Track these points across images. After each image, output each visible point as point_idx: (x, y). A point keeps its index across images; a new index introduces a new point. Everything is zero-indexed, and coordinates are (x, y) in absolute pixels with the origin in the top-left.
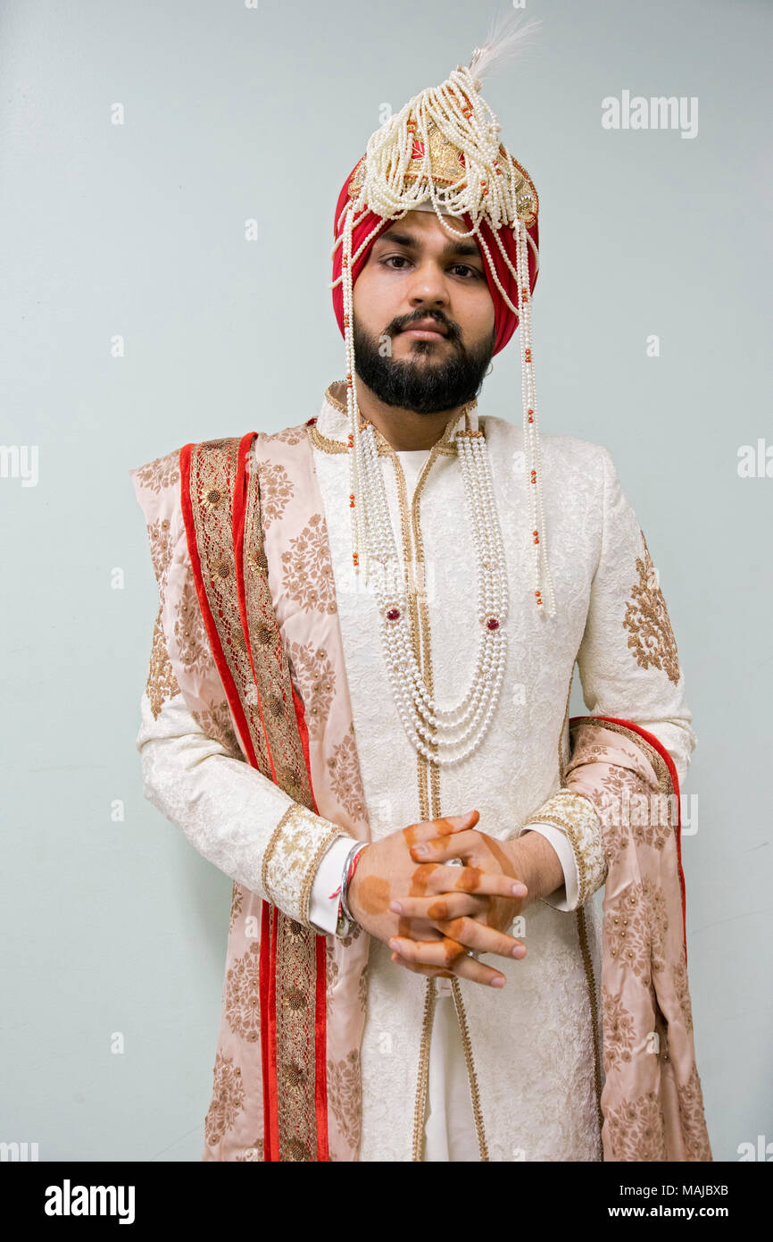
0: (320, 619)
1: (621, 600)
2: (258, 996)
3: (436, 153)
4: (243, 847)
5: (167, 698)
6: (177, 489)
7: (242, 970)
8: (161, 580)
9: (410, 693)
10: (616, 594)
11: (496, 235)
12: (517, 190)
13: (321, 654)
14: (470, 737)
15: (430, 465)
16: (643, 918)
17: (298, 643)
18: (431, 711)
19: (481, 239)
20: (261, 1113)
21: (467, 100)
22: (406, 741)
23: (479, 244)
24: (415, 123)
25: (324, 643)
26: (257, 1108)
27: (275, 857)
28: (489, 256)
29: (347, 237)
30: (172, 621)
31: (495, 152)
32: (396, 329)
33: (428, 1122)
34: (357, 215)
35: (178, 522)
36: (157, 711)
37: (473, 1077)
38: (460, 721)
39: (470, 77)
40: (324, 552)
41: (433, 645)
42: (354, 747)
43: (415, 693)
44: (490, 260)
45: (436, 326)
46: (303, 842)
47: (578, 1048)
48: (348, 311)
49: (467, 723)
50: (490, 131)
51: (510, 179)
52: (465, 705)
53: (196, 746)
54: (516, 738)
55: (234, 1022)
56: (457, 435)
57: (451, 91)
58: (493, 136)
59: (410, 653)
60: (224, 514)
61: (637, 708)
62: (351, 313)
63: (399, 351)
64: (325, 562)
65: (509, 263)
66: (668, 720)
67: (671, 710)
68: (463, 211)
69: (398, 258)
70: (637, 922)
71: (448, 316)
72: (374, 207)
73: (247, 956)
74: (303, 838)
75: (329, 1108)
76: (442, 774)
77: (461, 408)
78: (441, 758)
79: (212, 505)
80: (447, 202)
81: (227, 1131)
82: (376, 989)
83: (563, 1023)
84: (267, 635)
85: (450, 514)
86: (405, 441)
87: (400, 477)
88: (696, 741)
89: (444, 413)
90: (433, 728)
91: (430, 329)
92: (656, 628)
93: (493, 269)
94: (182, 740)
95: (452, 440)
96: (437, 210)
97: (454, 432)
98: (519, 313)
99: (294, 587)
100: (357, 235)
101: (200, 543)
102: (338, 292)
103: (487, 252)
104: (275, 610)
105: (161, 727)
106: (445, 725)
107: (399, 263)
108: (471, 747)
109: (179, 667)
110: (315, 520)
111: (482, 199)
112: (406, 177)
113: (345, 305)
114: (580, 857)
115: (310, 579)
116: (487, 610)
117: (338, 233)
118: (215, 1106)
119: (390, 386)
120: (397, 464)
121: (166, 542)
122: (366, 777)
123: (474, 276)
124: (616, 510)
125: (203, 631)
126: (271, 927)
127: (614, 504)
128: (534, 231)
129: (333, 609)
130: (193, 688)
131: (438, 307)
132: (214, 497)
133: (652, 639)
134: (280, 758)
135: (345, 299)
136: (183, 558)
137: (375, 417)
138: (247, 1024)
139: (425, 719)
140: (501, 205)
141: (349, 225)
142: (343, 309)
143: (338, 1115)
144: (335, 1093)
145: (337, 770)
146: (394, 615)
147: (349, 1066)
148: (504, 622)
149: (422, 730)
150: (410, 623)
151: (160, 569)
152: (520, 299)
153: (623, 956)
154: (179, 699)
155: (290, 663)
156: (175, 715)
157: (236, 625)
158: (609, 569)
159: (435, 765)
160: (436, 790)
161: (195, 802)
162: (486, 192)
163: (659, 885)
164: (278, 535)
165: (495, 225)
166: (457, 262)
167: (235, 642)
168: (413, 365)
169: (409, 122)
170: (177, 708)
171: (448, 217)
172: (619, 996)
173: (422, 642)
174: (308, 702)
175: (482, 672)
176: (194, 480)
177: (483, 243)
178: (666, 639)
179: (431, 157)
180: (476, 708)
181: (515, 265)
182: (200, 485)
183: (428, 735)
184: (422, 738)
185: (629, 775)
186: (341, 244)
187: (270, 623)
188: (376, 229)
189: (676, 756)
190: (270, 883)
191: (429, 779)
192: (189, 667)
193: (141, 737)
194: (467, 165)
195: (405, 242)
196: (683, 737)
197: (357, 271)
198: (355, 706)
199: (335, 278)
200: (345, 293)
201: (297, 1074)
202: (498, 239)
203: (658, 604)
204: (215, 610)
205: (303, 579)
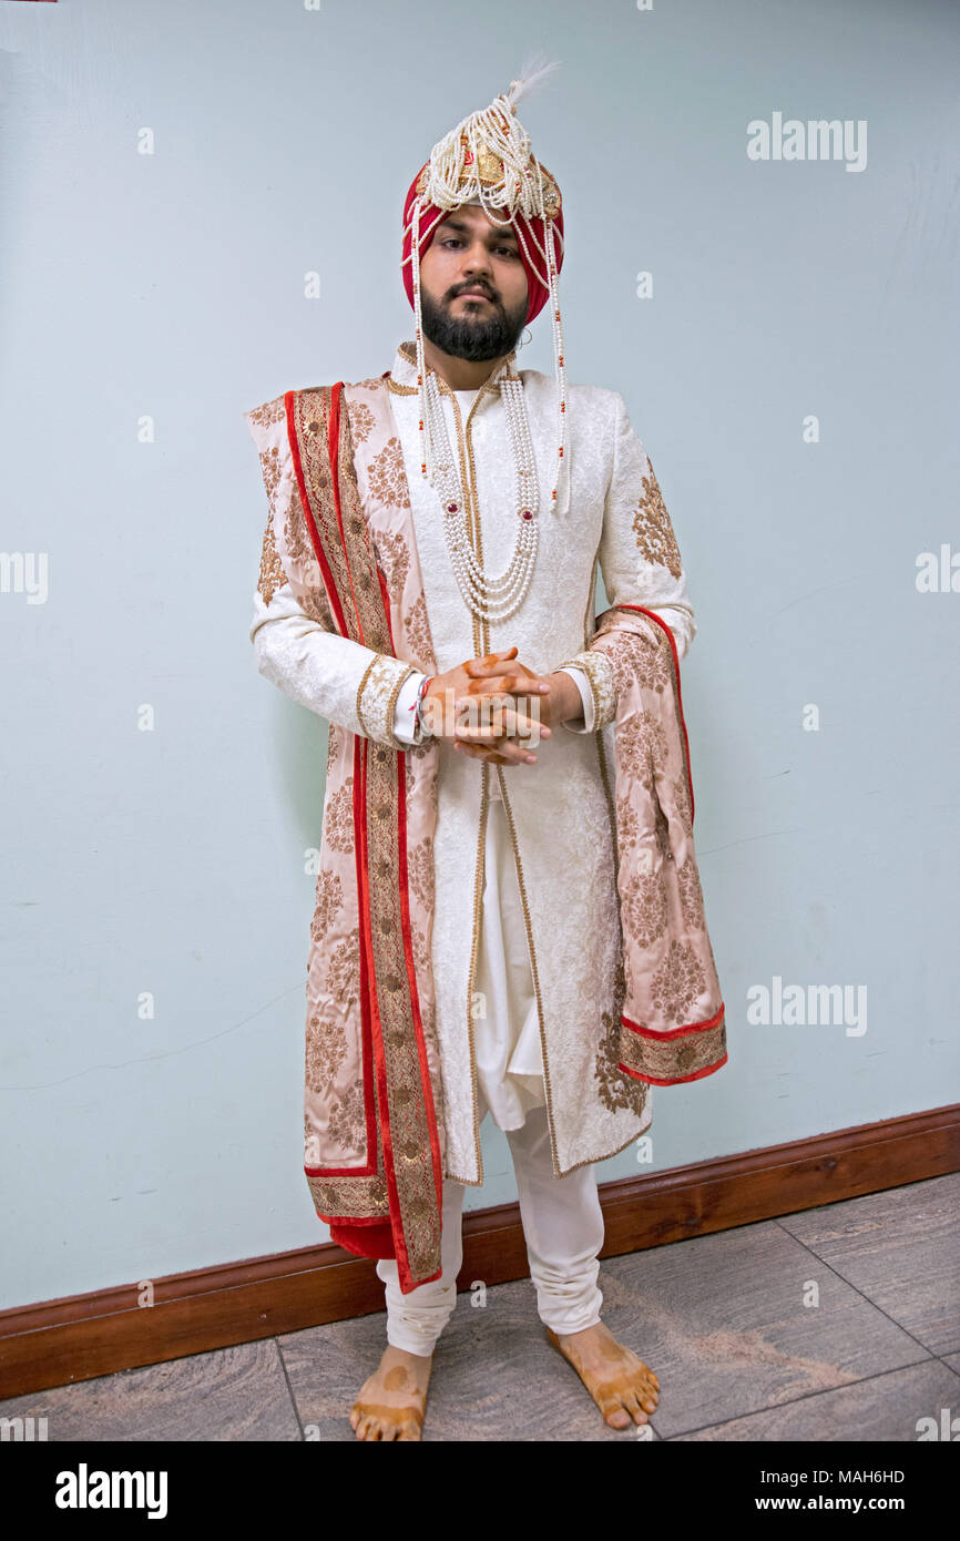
0: (397, 513)
1: (630, 508)
2: (352, 817)
3: (482, 161)
4: (341, 688)
5: (277, 588)
6: (284, 424)
7: (338, 801)
8: (271, 495)
9: (466, 566)
10: (626, 504)
11: (528, 224)
12: (544, 190)
13: (399, 539)
14: (511, 601)
15: (479, 400)
16: (644, 737)
17: (381, 530)
18: (482, 580)
19: (517, 226)
20: (357, 908)
21: (505, 121)
22: (464, 604)
23: (515, 230)
24: (467, 138)
25: (401, 529)
26: (353, 905)
27: (367, 689)
28: (522, 239)
29: (415, 225)
30: (281, 524)
31: (525, 160)
32: (453, 293)
33: (486, 893)
34: (423, 208)
35: (285, 448)
36: (268, 600)
37: (518, 859)
38: (504, 587)
39: (508, 103)
40: (400, 464)
41: (483, 531)
42: (424, 607)
43: (470, 566)
44: (524, 243)
45: (482, 292)
46: (387, 676)
47: (599, 851)
48: (416, 281)
49: (509, 589)
50: (523, 145)
51: (538, 181)
52: (508, 576)
53: (300, 625)
54: (547, 605)
55: (333, 842)
56: (500, 379)
57: (494, 115)
58: (525, 149)
59: (465, 537)
60: (322, 440)
61: (646, 596)
62: (419, 283)
63: (457, 311)
64: (401, 471)
65: (538, 245)
66: (669, 606)
67: (672, 598)
68: (503, 205)
69: (454, 241)
70: (640, 741)
71: (491, 284)
72: (436, 202)
73: (343, 788)
74: (387, 673)
75: (410, 888)
76: (491, 629)
77: (503, 359)
78: (489, 616)
79: (312, 433)
80: (491, 198)
81: (329, 928)
82: (444, 799)
83: (588, 831)
84: (358, 526)
85: (494, 437)
86: (459, 384)
87: (457, 411)
88: (695, 627)
89: (491, 361)
90: (483, 593)
91: (479, 294)
92: (660, 533)
93: (526, 249)
94: (289, 620)
95: (496, 382)
96: (483, 204)
97: (498, 377)
98: (550, 287)
99: (377, 490)
100: (423, 224)
101: (304, 462)
102: (408, 269)
103: (521, 236)
104: (363, 509)
105: (274, 611)
106: (492, 591)
107: (455, 244)
108: (512, 608)
109: (287, 560)
110: (392, 442)
111: (516, 196)
112: (460, 179)
113: (414, 277)
114: (595, 689)
115: (390, 483)
116: (524, 505)
117: (406, 223)
118: (319, 911)
119: (449, 338)
120: (454, 401)
121: (275, 466)
122: (434, 632)
123: (511, 255)
124: (625, 437)
125: (306, 533)
126: (362, 762)
127: (624, 433)
128: (559, 222)
129: (407, 505)
130: (298, 577)
131: (484, 278)
132: (314, 427)
133: (656, 541)
134: (368, 625)
135: (414, 273)
136: (290, 474)
137: (436, 365)
138: (344, 840)
139: (477, 586)
140: (531, 201)
141: (417, 216)
142: (412, 280)
143: (417, 890)
144: (414, 875)
145: (412, 627)
146: (453, 509)
147: (425, 848)
148: (536, 514)
149: (475, 594)
150: (465, 515)
151: (270, 489)
152: (549, 273)
153: (630, 768)
154: (287, 588)
155: (375, 548)
156: (284, 600)
157: (333, 524)
158: (619, 484)
159: (486, 622)
160: (487, 641)
161: (302, 661)
162: (519, 190)
163: (660, 720)
164: (365, 453)
165: (527, 216)
166: (498, 244)
167: (332, 538)
168: (465, 320)
169: (462, 138)
170: (286, 595)
171: (491, 209)
172: (628, 798)
173: (474, 529)
174: (389, 575)
175: (520, 552)
176: (297, 415)
177: (519, 230)
178: (669, 543)
179: (479, 164)
180: (516, 578)
181: (543, 247)
182: (303, 419)
183: (480, 598)
184: (475, 601)
185: (636, 638)
186: (411, 230)
187: (359, 517)
188: (438, 219)
189: (676, 632)
190: (363, 710)
191: (482, 633)
192: (295, 560)
193: (256, 622)
194: (505, 170)
195: (460, 228)
196: (683, 619)
197: (423, 251)
198: (425, 579)
199: (405, 257)
200: (414, 268)
201: (384, 868)
202: (530, 227)
203: (662, 515)
204: (315, 514)
205: (384, 483)
